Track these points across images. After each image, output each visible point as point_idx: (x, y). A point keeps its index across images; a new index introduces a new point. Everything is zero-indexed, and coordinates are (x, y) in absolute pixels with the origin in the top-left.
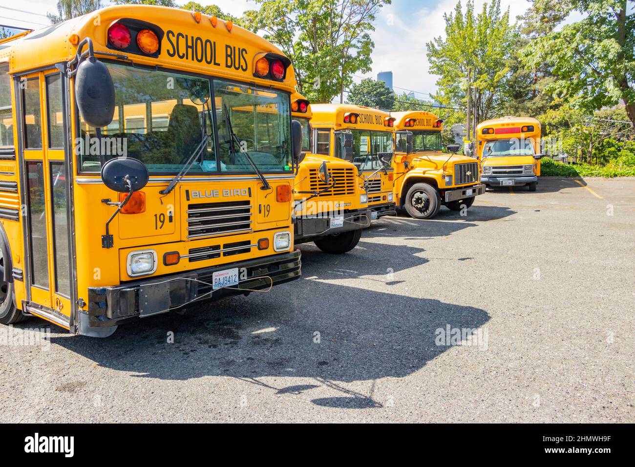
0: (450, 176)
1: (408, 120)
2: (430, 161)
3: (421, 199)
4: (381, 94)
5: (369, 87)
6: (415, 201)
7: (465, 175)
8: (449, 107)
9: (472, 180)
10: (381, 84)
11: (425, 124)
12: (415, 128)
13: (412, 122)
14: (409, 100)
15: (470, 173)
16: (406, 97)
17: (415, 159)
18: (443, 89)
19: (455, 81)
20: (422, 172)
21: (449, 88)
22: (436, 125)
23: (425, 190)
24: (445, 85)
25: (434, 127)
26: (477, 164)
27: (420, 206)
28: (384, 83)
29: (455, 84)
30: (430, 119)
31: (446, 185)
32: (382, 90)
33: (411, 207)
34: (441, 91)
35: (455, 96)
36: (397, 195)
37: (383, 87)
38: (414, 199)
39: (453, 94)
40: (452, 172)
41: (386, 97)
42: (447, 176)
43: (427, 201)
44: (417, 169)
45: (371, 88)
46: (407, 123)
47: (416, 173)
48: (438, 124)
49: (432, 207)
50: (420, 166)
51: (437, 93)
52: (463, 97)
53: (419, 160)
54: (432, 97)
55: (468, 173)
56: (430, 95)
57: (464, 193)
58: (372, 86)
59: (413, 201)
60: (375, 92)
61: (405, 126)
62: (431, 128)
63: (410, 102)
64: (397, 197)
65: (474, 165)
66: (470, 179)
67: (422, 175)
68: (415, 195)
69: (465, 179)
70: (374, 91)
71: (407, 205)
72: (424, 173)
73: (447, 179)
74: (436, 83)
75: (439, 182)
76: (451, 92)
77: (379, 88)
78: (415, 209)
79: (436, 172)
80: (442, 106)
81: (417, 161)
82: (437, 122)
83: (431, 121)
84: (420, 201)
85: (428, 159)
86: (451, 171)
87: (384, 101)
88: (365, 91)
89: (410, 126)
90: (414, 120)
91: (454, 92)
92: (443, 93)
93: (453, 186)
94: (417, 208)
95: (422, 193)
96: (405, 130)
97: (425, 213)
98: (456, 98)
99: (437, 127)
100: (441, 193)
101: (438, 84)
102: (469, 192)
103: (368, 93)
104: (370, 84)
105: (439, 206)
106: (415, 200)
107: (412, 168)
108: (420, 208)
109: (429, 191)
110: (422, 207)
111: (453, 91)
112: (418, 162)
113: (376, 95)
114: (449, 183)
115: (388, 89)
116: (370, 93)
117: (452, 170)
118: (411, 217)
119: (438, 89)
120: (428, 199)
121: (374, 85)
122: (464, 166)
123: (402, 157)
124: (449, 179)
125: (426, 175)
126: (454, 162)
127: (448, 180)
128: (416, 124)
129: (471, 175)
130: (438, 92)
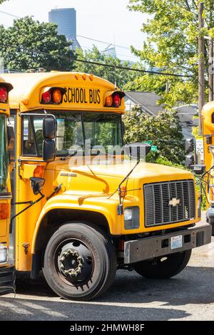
0: (134, 209)
1: (47, 89)
2: (94, 177)
3: (75, 257)
4: (51, 46)
5: (28, 34)
6: (62, 262)
7: (166, 205)
8: (166, 72)
9: (181, 217)
10: (51, 29)
11: (87, 100)
12: (65, 106)
13: (57, 95)
14: (103, 59)
15: (178, 201)
16: (98, 53)
17: (63, 172)
18: (155, 40)
19: (176, 25)
20: (76, 199)
21: (166, 39)
22: (110, 101)
23: (83, 238)
24: (158, 31)
25: (106, 105)
26: (192, 184)
27: (73, 272)
28: (56, 26)
29: (176, 31)
30: (97, 88)
31: (126, 228)
32: (53, 39)
33: (55, 275)
34: (153, 43)
35: (177, 52)
36: (26, 248)
37: (54, 34)
38: (61, 258)
39: (172, 48)
40: (137, 199)
41: (59, 53)
42: (129, 208)
43: (89, 262)
44: (67, 192)
45: (32, 35)
46: (44, 95)
47: (65, 201)
48: (114, 100)
49: (98, 274)
50: (75, 187)
51: (145, 46)
52: (191, 55)
53: (71, 173)
54: (136, 53)
55: (174, 202)
56: (133, 50)
57: (166, 244)
58: (33, 31)
59: (59, 262)
60: (39, 43)
61: (42, 102)
62: (99, 107)
63: (104, 63)
64: (26, 252)
65: (185, 184)
66: (178, 213)
67: (76, 206)
68: (64, 249)
69: (166, 213)
70: (38, 40)
71: (48, 271)
72: (81, 201)
73: (128, 215)
74: (142, 28)
75: (112, 220)
76: (169, 45)
77: (47, 35)
78: (63, 279)
79: (104, 200)
80: (154, 70)
81: (67, 175)
82: (113, 95)
83: (101, 94)
84: (73, 262)
85: (89, 172)
86: (135, 198)
87: (56, 60)
88: (21, 40)
89: (53, 101)
90: (63, 91)
91: (176, 45)
92: (155, 46)
93: (142, 229)
94: (68, 277)
95: (76, 244)
96: (41, 111)
97: (85, 286)
98: (178, 56)
99: (114, 105)
100: (115, 243)
101: (146, 29)
102: (177, 242)
103: (27, 44)
104: (30, 27)
105: (112, 272)
106: (63, 258)
107: (57, 190)
108: (73, 276)
109: (91, 240)
110: (79, 274)
111: (174, 44)
112: (70, 177)
113: (41, 48)
114: (133, 223)
115: (63, 38)
116: (29, 44)
117: (139, 196)
118: (56, 296)
119: (146, 40)
120: (90, 258)
121: (38, 31)
122: (165, 187)
123: (35, 167)
124: (133, 215)
125: (84, 207)
126: (141, 180)
127: (130, 217)
128: (68, 98)
129: (179, 206)
130: (147, 44)
